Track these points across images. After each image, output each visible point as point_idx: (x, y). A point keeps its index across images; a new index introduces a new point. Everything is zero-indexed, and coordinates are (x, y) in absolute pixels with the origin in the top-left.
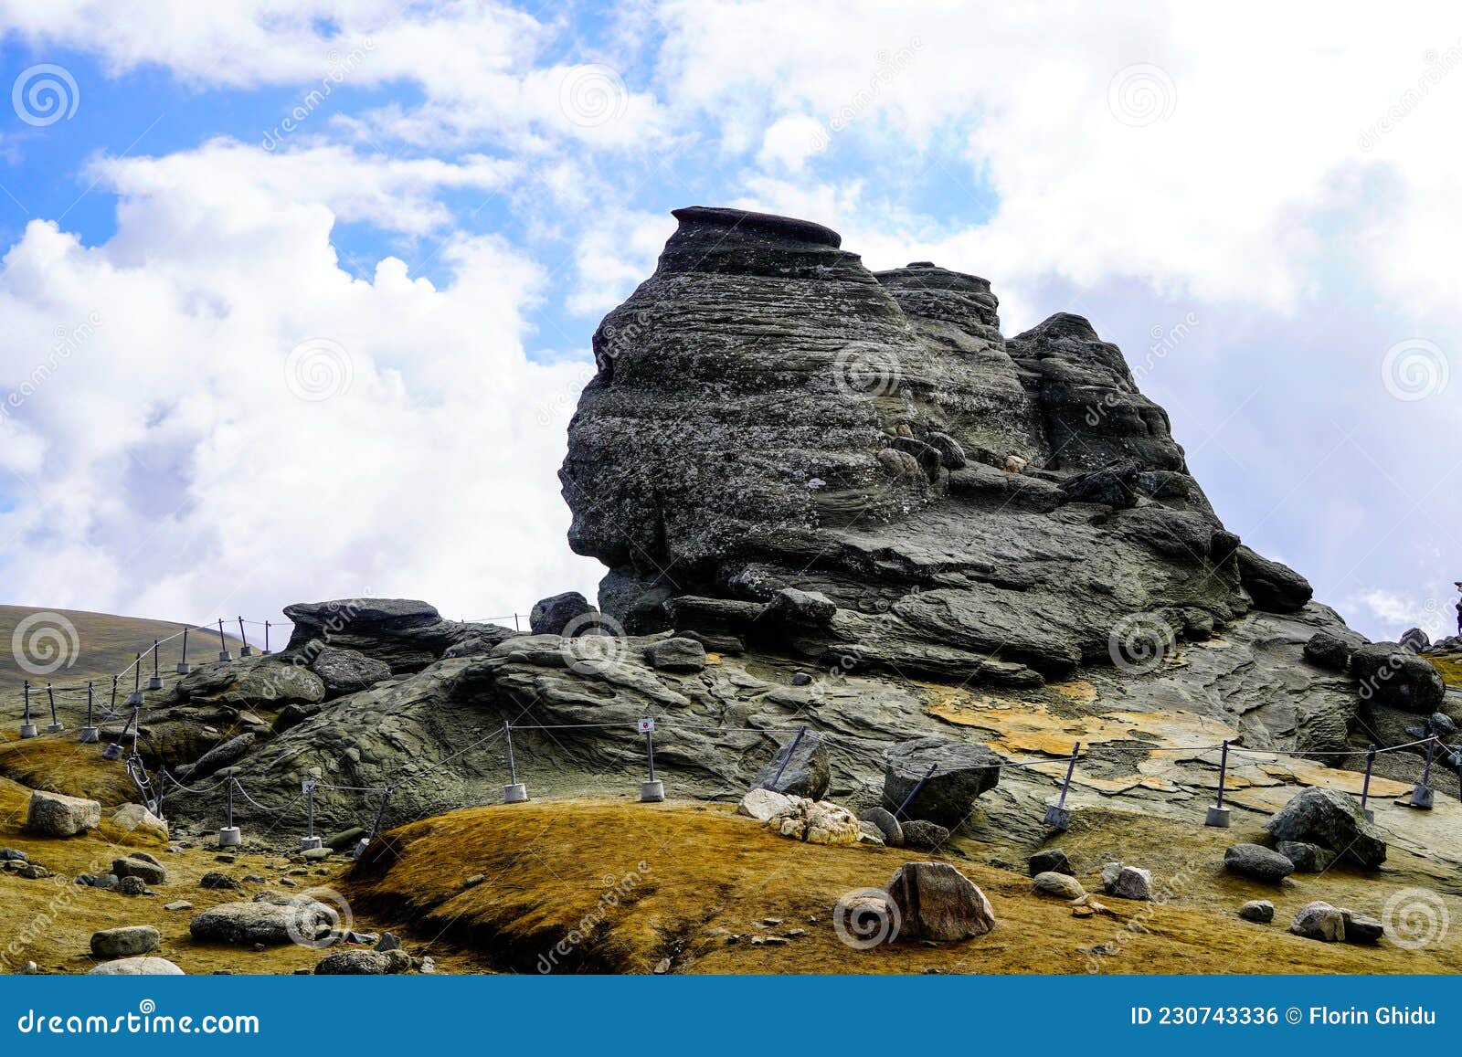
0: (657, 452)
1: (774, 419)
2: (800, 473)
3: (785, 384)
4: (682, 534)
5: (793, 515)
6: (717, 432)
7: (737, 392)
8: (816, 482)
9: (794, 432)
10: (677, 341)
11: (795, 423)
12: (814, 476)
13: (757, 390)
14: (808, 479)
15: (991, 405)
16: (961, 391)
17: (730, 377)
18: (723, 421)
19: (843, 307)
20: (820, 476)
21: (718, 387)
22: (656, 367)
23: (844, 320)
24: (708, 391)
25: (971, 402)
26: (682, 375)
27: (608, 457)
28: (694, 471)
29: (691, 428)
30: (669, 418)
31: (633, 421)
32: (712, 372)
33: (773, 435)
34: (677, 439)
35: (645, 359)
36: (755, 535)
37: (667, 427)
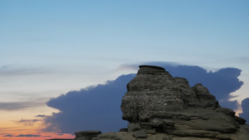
0: (137, 101)
1: (157, 94)
2: (162, 103)
3: (158, 89)
4: (142, 114)
5: (162, 110)
6: (147, 97)
7: (150, 90)
8: (165, 104)
9: (161, 96)
10: (140, 83)
11: (161, 95)
12: (165, 103)
13: (154, 90)
14: (164, 104)
15: (191, 95)
16: (186, 92)
17: (149, 88)
18: (148, 95)
19: (167, 79)
20: (166, 103)
21: (147, 90)
22: (136, 87)
23: (167, 81)
24: (145, 91)
25: (188, 94)
26: (141, 88)
27: (128, 102)
28: (143, 103)
29: (143, 97)
30: (139, 95)
31: (133, 96)
32: (146, 88)
33: (157, 97)
34: (140, 98)
35: (134, 87)
36: (156, 113)
37: (139, 97)
